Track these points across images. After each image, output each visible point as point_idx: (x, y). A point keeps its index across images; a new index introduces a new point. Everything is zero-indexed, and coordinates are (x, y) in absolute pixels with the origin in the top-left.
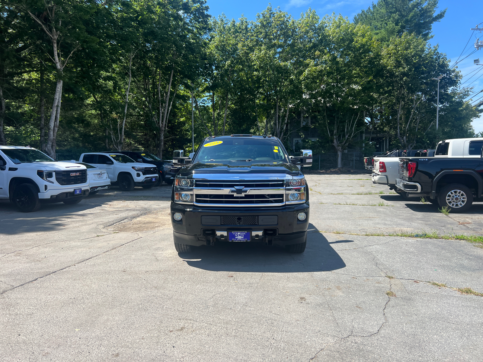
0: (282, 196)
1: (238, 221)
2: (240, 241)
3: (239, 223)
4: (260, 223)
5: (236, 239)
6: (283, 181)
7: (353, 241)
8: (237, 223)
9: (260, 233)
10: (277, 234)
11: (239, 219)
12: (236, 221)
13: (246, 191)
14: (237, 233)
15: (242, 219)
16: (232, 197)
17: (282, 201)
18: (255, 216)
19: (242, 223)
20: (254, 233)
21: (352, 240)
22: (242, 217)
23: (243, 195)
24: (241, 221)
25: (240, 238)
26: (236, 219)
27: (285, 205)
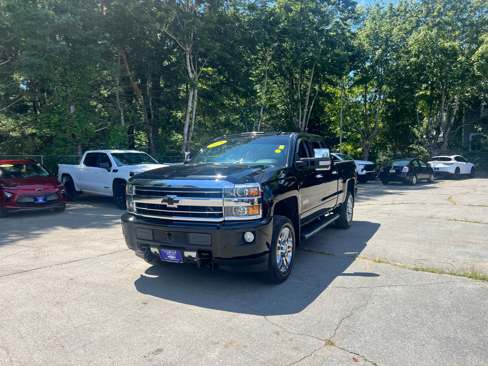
0: (220, 209)
1: (168, 237)
2: (172, 261)
3: (170, 240)
4: (192, 241)
5: (169, 258)
6: (221, 190)
7: (378, 275)
8: (168, 239)
9: (194, 254)
10: (214, 258)
11: (169, 235)
12: (167, 237)
13: (177, 202)
14: (167, 252)
15: (173, 236)
16: (164, 207)
17: (221, 216)
18: (187, 232)
19: (172, 240)
20: (187, 254)
21: (378, 273)
22: (172, 233)
23: (175, 205)
24: (172, 237)
25: (172, 257)
26: (166, 235)
27: (224, 221)
